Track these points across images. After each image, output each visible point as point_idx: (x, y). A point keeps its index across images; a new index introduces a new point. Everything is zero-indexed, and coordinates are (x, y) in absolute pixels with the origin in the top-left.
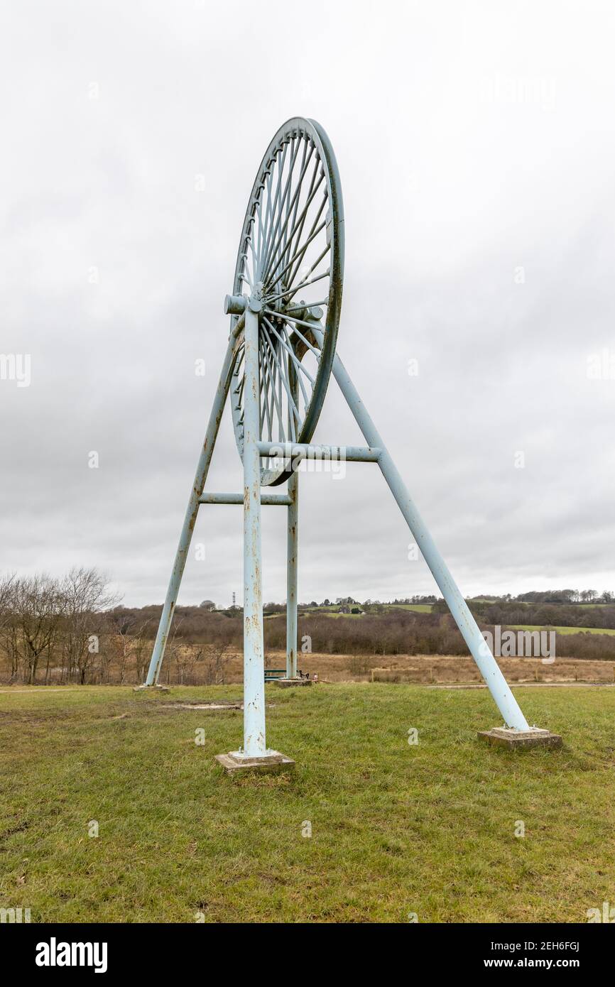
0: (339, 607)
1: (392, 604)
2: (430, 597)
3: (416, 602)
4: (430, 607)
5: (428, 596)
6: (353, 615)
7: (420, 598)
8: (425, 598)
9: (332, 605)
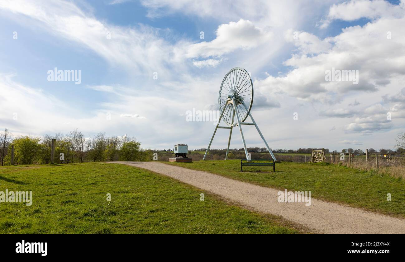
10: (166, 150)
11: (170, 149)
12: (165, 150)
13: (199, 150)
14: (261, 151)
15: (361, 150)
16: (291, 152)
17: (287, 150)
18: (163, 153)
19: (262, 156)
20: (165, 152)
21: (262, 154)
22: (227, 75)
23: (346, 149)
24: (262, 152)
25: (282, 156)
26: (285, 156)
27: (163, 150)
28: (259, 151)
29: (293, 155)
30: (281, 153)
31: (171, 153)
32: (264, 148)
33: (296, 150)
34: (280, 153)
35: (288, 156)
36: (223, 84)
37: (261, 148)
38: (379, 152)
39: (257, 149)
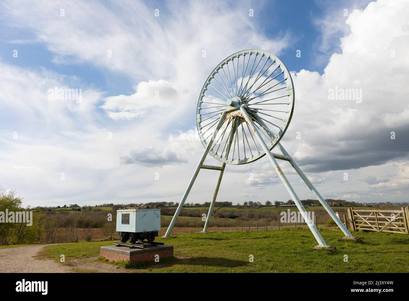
0: (71, 208)
1: (95, 207)
2: (111, 204)
3: (105, 206)
4: (112, 208)
5: (110, 204)
6: (78, 212)
7: (106, 204)
8: (109, 204)
9: (68, 207)
10: (61, 207)
11: (65, 206)
12: (59, 207)
13: (101, 206)
14: (168, 205)
15: (260, 203)
16: (198, 205)
17: (194, 204)
18: (57, 210)
19: (170, 210)
20: (59, 209)
21: (170, 208)
22: (230, 60)
23: (247, 202)
24: (169, 207)
25: (190, 210)
26: (193, 210)
27: (57, 206)
28: (166, 205)
29: (200, 209)
30: (189, 207)
31: (66, 210)
32: (172, 202)
33: (203, 204)
34: (187, 207)
35: (196, 210)
36: (206, 85)
37: (168, 202)
38: (273, 204)
39: (165, 203)
